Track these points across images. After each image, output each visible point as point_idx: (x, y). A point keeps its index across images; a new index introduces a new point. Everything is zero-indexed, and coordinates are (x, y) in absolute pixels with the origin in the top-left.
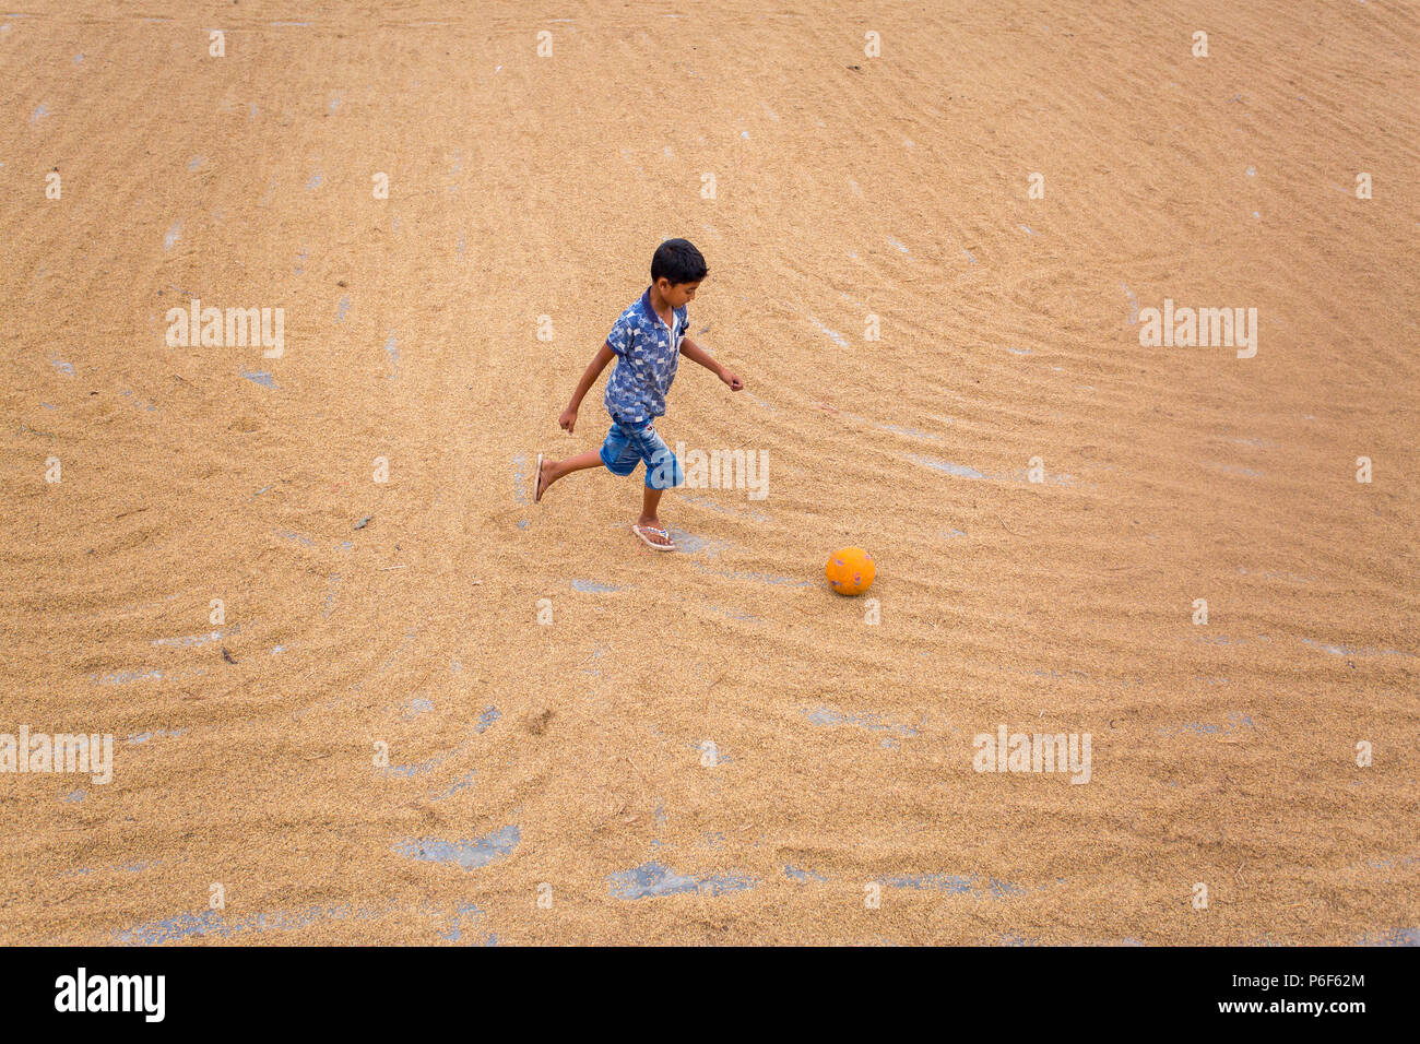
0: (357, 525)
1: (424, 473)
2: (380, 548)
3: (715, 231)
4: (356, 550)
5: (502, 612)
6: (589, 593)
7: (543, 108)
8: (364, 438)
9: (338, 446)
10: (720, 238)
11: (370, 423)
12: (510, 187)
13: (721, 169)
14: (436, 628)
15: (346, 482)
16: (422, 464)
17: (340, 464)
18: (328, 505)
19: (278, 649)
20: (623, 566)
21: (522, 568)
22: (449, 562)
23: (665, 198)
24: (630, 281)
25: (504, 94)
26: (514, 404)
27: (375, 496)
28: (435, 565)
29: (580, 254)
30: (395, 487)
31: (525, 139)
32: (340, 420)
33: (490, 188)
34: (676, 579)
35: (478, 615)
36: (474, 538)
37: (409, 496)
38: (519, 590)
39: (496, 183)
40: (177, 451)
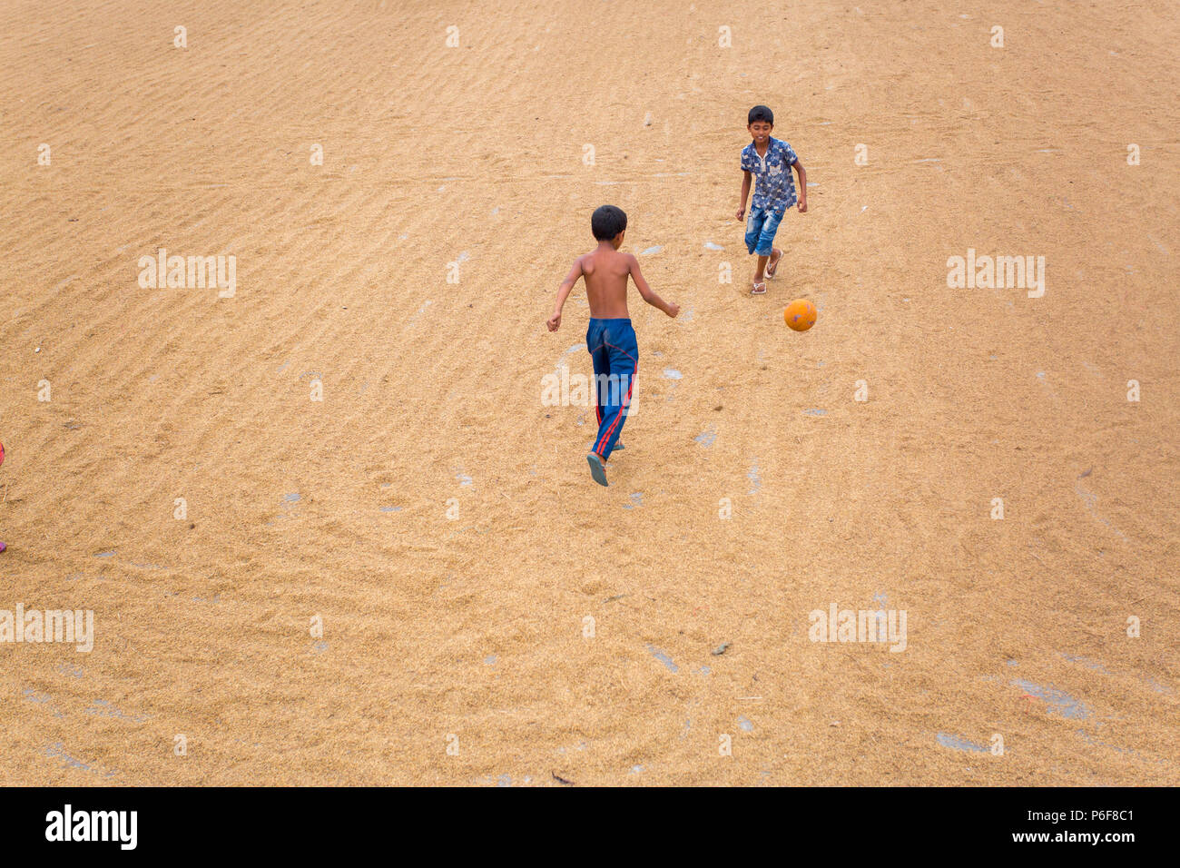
0: (716, 651)
1: (783, 604)
2: (738, 676)
3: (1096, 369)
4: (714, 676)
5: (860, 759)
6: (956, 750)
7: (909, 245)
8: (725, 564)
9: (700, 569)
10: (1101, 376)
11: (732, 549)
12: (874, 322)
13: (1102, 304)
14: (792, 768)
15: (707, 607)
16: (780, 594)
17: (702, 587)
18: (691, 627)
19: (636, 769)
20: (995, 725)
21: (882, 713)
22: (807, 698)
23: (1038, 334)
24: (1000, 418)
25: (870, 233)
26: (876, 540)
27: (734, 622)
28: (792, 700)
29: (946, 390)
30: (754, 615)
31: (889, 275)
32: (702, 545)
33: (854, 322)
34: (1057, 747)
35: (835, 759)
36: (832, 676)
37: (767, 626)
38: (880, 737)
39: (860, 317)
40: (554, 563)
